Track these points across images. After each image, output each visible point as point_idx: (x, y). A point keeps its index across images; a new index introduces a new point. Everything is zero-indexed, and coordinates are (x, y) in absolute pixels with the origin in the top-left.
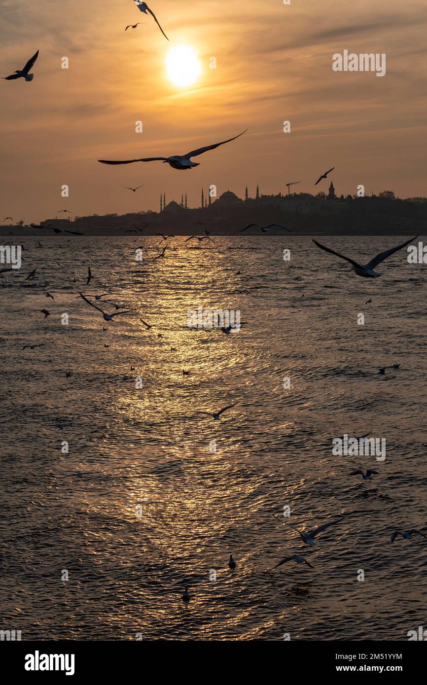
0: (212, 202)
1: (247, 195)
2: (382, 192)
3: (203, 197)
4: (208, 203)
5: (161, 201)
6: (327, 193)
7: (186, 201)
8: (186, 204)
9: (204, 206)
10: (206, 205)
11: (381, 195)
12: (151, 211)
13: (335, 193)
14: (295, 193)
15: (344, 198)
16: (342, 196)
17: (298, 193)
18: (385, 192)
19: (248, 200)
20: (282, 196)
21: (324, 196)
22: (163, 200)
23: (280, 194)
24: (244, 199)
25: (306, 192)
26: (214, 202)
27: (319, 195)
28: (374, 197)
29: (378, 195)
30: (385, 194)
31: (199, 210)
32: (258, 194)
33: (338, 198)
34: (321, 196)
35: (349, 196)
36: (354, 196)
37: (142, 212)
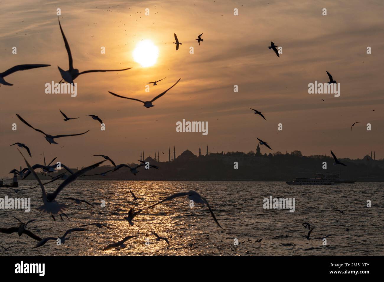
0: (176, 158)
1: (200, 153)
2: (293, 151)
3: (170, 154)
4: (173, 158)
5: (141, 157)
6: (255, 152)
7: (158, 156)
8: (158, 159)
9: (171, 160)
10: (172, 159)
11: (292, 153)
12: (134, 163)
13: (261, 152)
14: (233, 152)
15: (267, 155)
16: (266, 154)
17: (235, 152)
18: (295, 151)
19: (201, 156)
20: (224, 154)
21: (253, 154)
22: (142, 155)
23: (223, 152)
24: (198, 155)
25: (241, 151)
26: (178, 158)
27: (249, 153)
28: (287, 154)
29: (290, 153)
30: (295, 153)
31: (167, 162)
32: (207, 152)
33: (262, 155)
34: (251, 154)
35: (270, 154)
36: (274, 154)
37: (128, 164)
